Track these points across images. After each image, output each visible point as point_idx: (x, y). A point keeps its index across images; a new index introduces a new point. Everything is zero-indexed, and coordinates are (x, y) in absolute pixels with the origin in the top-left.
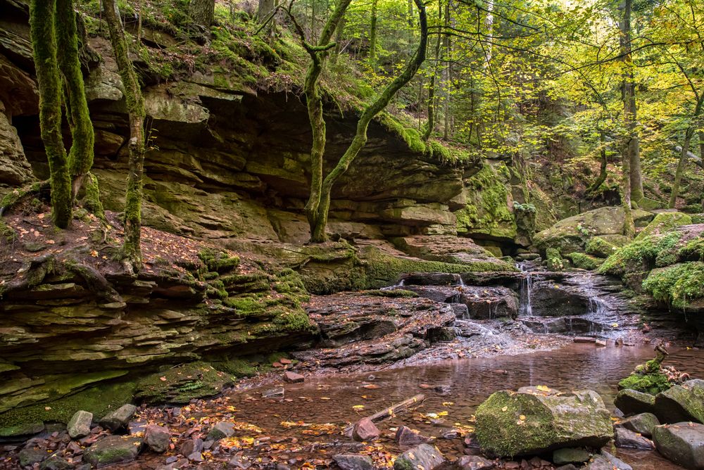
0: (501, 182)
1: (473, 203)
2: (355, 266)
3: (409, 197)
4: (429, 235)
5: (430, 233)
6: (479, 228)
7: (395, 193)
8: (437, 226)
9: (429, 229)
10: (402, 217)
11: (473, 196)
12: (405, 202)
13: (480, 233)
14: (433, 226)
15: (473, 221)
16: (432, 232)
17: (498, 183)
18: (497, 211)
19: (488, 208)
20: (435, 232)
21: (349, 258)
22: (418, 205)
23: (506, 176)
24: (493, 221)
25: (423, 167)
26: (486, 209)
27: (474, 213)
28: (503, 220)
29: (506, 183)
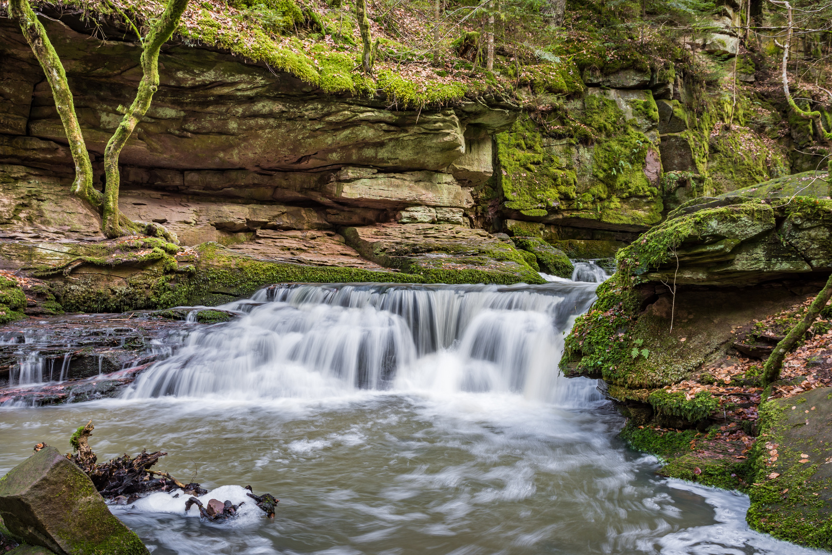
0: (638, 128)
1: (569, 167)
2: (167, 272)
3: (362, 164)
4: (404, 223)
5: (405, 220)
6: (577, 210)
7: (335, 156)
8: (419, 208)
9: (404, 214)
10: (343, 195)
11: (571, 154)
12: (351, 173)
13: (577, 218)
14: (412, 209)
15: (566, 197)
16: (408, 218)
17: (631, 130)
18: (622, 179)
19: (601, 175)
20: (413, 220)
21: (153, 261)
22: (381, 176)
23: (650, 118)
24: (609, 197)
25: (361, 116)
26: (597, 176)
27: (568, 183)
28: (631, 195)
29: (649, 130)
